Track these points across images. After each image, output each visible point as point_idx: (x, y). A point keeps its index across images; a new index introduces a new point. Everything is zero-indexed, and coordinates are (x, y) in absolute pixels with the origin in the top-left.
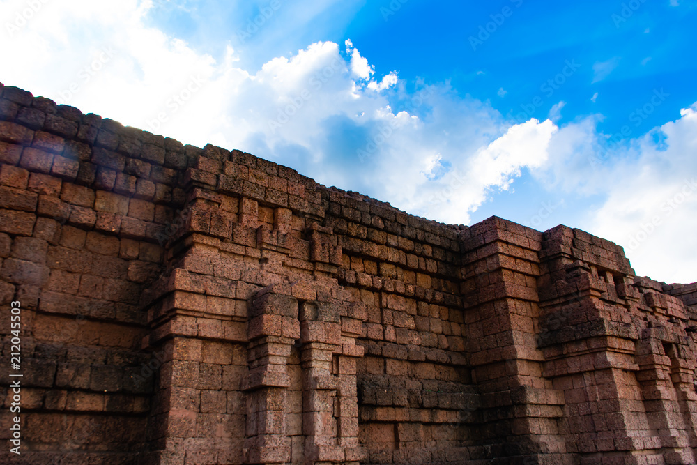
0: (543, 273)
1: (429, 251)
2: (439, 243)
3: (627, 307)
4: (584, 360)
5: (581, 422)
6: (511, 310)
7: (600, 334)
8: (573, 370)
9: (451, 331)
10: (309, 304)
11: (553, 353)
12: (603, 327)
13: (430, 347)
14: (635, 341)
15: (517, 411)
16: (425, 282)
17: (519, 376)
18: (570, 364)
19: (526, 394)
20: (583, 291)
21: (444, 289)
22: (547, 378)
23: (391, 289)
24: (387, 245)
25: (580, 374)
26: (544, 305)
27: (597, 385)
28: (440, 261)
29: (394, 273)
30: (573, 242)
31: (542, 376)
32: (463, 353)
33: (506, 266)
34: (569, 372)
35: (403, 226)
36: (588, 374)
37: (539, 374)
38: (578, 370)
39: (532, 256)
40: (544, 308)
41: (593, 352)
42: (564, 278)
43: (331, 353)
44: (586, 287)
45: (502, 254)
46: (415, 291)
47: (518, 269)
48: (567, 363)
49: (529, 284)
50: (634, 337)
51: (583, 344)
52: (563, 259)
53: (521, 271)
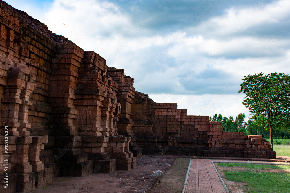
0: (82, 67)
1: (46, 50)
2: (50, 48)
3: (104, 85)
4: (89, 101)
5: (82, 121)
6: (70, 80)
7: (97, 94)
8: (85, 104)
9: (46, 82)
10: (27, 75)
11: (79, 97)
12: (99, 92)
13: (38, 88)
14: (105, 97)
15: (65, 116)
16: (42, 62)
17: (68, 104)
18: (84, 102)
19: (70, 110)
20: (95, 78)
21: (46, 66)
22: (74, 105)
23: (33, 65)
24: (35, 46)
25: (87, 106)
26: (79, 79)
27: (91, 110)
28: (49, 54)
29: (34, 58)
30: (95, 58)
31: (73, 104)
32: (47, 91)
33: (73, 63)
34: (83, 104)
35: (42, 39)
36: (89, 106)
37: (72, 103)
38: (86, 104)
39: (80, 60)
40: (79, 80)
41: (93, 100)
42: (89, 71)
43: (30, 93)
44: (96, 77)
45: (73, 58)
46: (39, 66)
47: (75, 65)
48: (83, 101)
49: (77, 71)
50: (105, 96)
51: (90, 96)
52: (91, 64)
53: (76, 65)
